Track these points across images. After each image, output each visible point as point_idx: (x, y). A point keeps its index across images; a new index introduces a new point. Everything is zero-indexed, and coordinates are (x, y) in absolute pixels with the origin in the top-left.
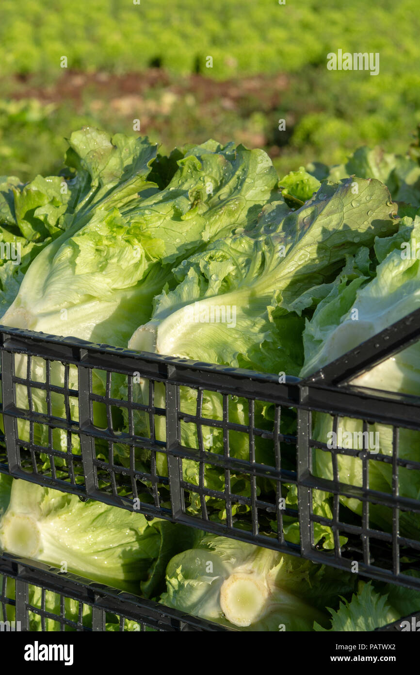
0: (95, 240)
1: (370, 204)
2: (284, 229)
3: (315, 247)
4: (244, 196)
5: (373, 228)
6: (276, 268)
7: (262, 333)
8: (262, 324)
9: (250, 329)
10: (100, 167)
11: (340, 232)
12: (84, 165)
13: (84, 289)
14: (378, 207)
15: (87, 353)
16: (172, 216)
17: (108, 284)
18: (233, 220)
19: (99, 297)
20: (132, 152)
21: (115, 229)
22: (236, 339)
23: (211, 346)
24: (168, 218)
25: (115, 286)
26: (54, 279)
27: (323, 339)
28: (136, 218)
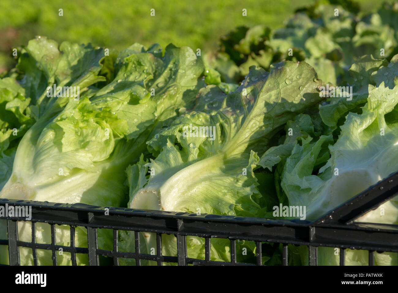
0: (74, 123)
1: (300, 81)
2: (228, 106)
3: (262, 117)
4: (179, 83)
5: (304, 99)
6: (235, 135)
7: (248, 186)
8: (244, 180)
9: (235, 185)
10: (54, 68)
11: (280, 104)
12: (40, 67)
13: (72, 164)
14: (306, 83)
15: (93, 216)
16: (128, 101)
17: (90, 158)
18: (173, 102)
19: (86, 169)
20: (77, 55)
21: (85, 114)
22: (225, 194)
23: (206, 200)
24: (126, 103)
25: (95, 160)
26: (43, 158)
27: (311, 188)
28: (101, 104)
